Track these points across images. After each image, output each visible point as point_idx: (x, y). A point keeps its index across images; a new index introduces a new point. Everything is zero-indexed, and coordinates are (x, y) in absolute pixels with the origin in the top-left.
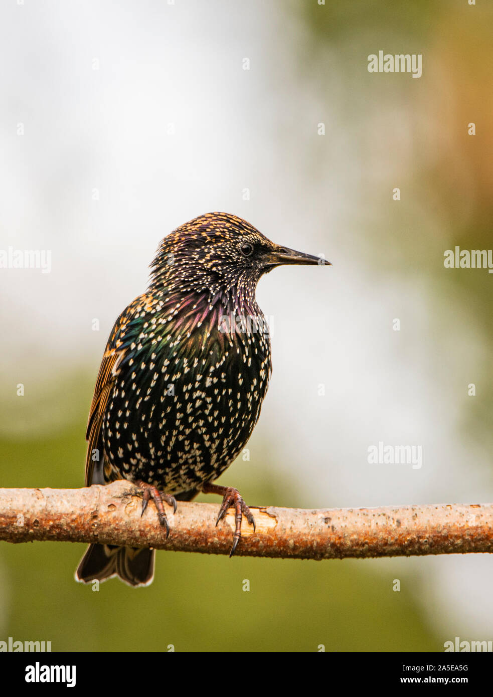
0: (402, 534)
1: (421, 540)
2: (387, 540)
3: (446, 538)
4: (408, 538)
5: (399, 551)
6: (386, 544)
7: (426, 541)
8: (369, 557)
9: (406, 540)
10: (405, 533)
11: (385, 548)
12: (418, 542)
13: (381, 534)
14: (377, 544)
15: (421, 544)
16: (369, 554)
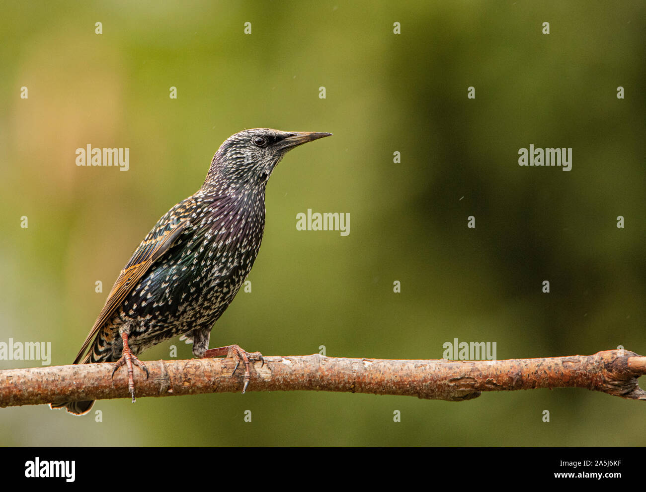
0: (66, 386)
1: (79, 390)
2: (55, 391)
3: (97, 388)
4: (70, 389)
5: (63, 398)
6: (54, 394)
7: (83, 391)
8: (41, 403)
9: (68, 390)
10: (68, 385)
11: (53, 397)
12: (77, 391)
13: (50, 387)
14: (47, 394)
15: (80, 393)
16: (41, 401)
